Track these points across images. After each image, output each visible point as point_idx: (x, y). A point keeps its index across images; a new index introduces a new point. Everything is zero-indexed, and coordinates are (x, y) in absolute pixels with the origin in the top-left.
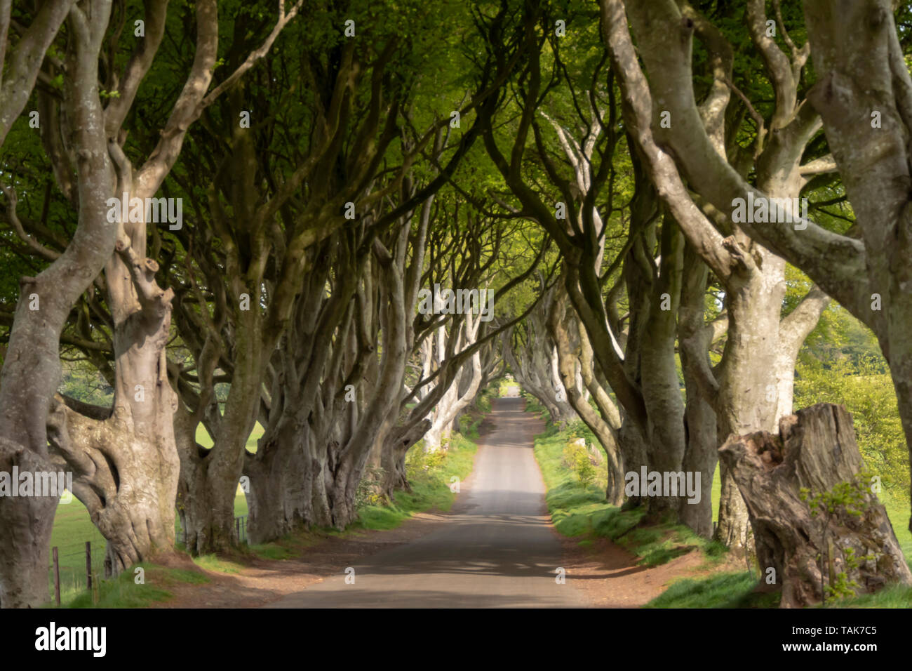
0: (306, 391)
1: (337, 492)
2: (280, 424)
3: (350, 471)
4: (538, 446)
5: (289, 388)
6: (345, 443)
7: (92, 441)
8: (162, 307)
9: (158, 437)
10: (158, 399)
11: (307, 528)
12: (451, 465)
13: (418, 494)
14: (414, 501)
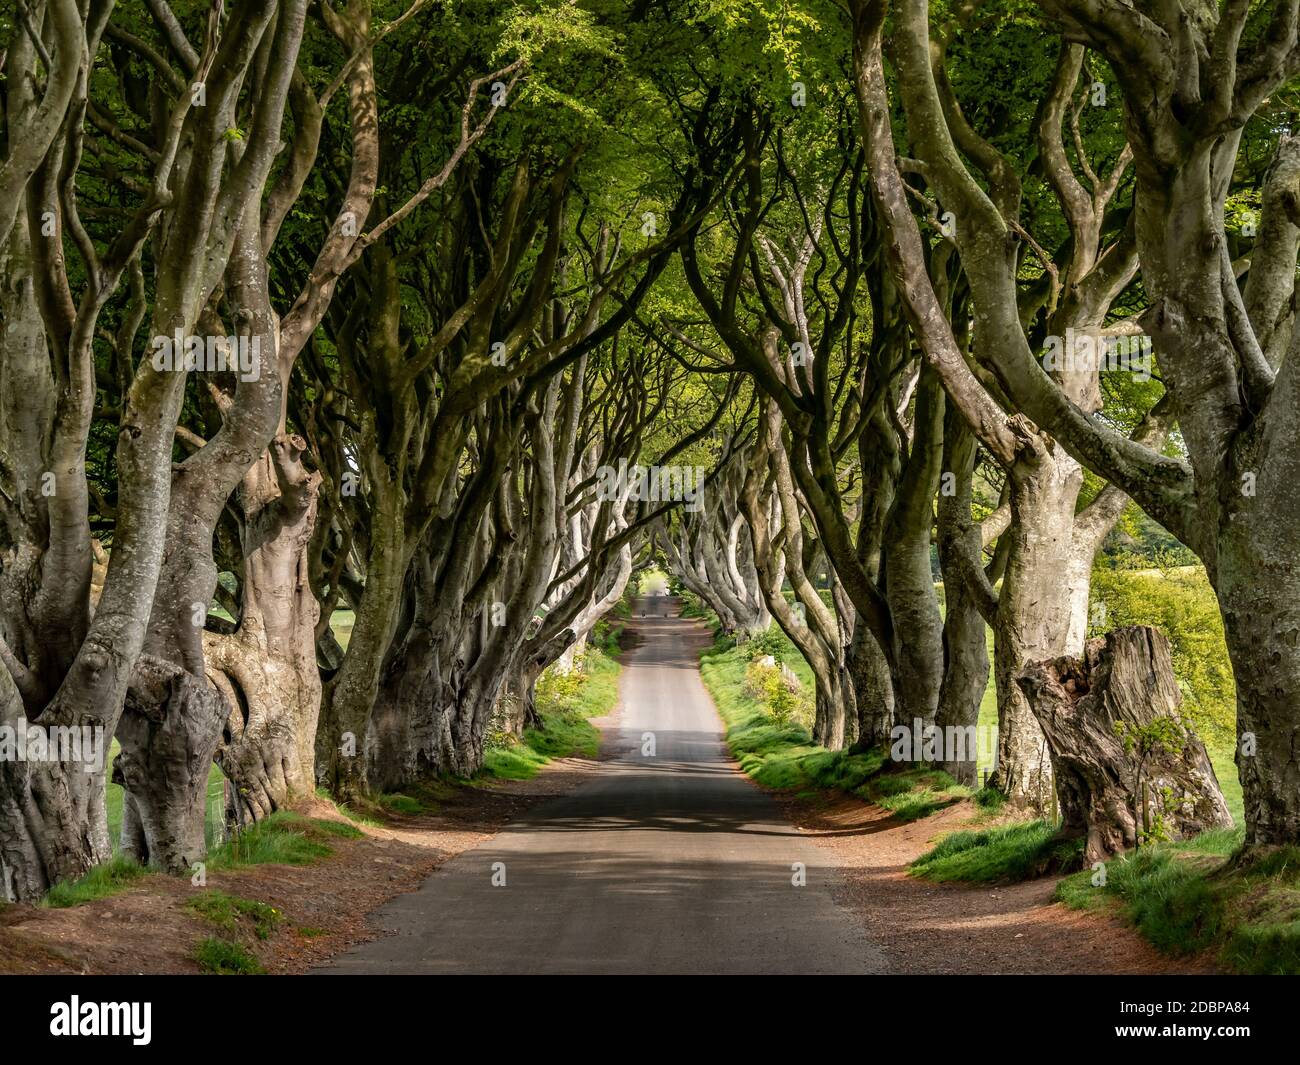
0: (443, 596)
1: (460, 729)
2: (409, 638)
3: (479, 699)
4: (707, 667)
5: (422, 591)
6: (472, 662)
7: (215, 660)
8: (307, 494)
9: (296, 656)
10: (297, 608)
11: (435, 775)
12: (589, 692)
13: (551, 733)
14: (548, 741)
